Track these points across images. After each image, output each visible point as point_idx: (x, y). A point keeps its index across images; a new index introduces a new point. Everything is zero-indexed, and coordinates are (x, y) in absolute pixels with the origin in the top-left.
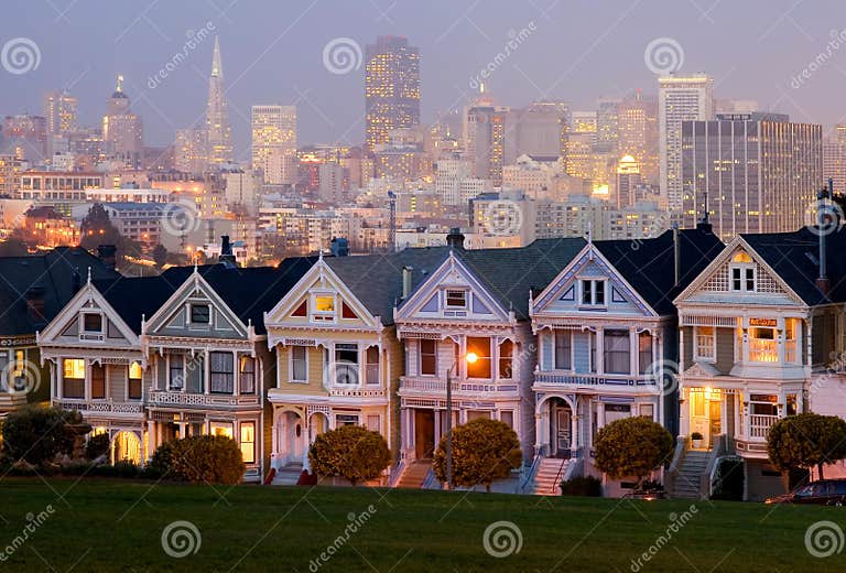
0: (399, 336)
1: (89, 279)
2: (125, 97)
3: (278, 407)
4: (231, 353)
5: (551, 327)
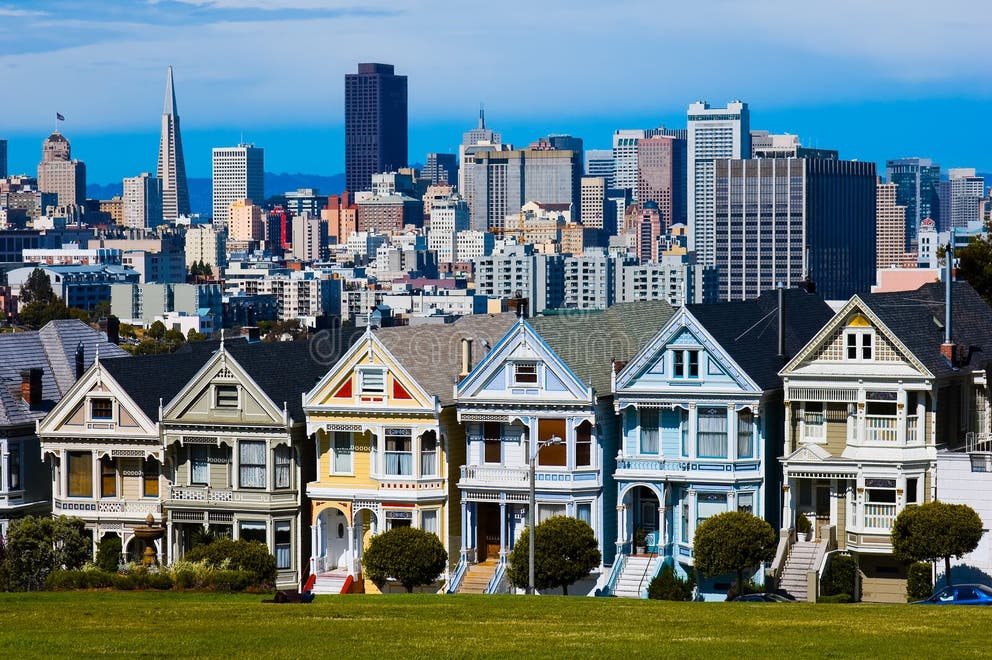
0: (459, 419)
1: (97, 359)
2: (63, 140)
3: (318, 504)
4: (264, 441)
5: (636, 405)
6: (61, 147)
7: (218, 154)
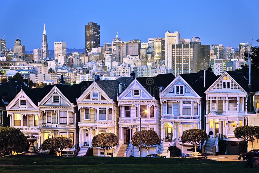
0: (119, 105)
1: (22, 89)
2: (20, 40)
3: (81, 128)
4: (66, 111)
5: (166, 101)
6: (19, 42)
7: (56, 44)
